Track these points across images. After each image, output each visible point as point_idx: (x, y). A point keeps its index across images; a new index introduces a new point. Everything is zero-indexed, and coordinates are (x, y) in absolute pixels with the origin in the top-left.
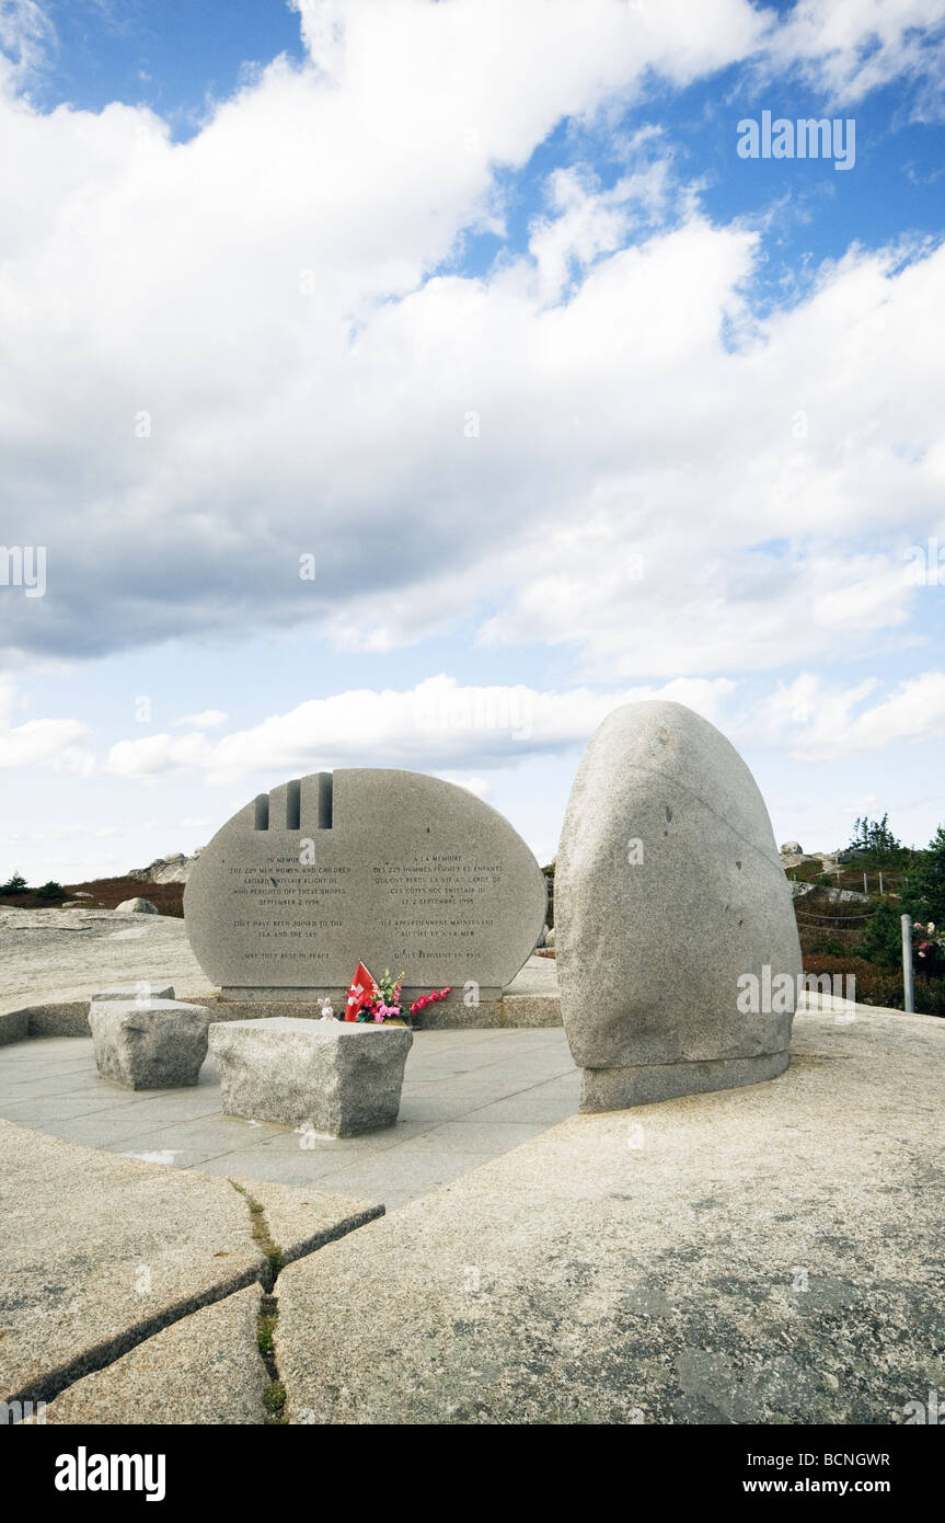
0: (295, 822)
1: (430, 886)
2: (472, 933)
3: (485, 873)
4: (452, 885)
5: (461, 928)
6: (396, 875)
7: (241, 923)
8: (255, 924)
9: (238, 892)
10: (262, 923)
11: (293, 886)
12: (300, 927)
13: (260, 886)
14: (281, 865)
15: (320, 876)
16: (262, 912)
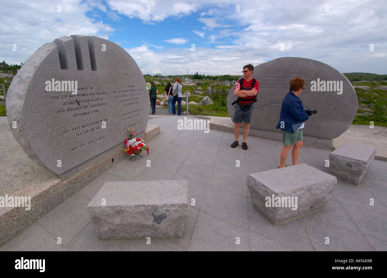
1: (129, 98)
2: (139, 114)
3: (139, 91)
4: (134, 97)
6: (121, 94)
7: (66, 131)
8: (73, 129)
9: (60, 112)
10: (77, 128)
11: (87, 104)
12: (93, 125)
13: (71, 106)
14: (79, 92)
15: (97, 97)
16: (76, 121)
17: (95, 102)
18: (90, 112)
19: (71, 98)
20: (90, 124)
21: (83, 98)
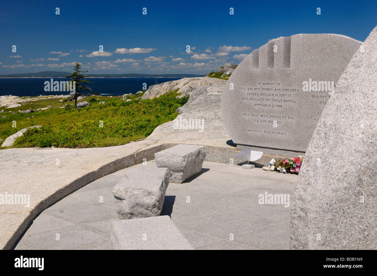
6: (324, 94)
8: (252, 115)
9: (244, 99)
10: (255, 115)
11: (270, 97)
12: (273, 118)
13: (254, 97)
14: (264, 87)
15: (283, 93)
16: (255, 110)
17: (280, 98)
18: (271, 105)
19: (255, 91)
20: (269, 116)
21: (267, 92)
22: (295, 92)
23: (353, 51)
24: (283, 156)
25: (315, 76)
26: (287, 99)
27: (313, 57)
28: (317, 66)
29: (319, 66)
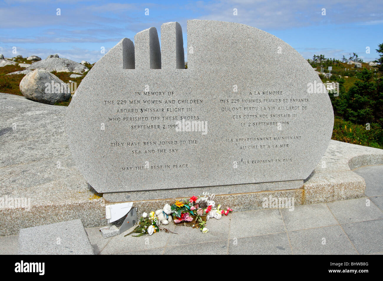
0: (156, 62)
1: (260, 113)
2: (287, 145)
3: (297, 104)
4: (276, 112)
5: (281, 142)
6: (237, 105)
7: (117, 144)
8: (128, 144)
9: (113, 119)
10: (134, 144)
11: (158, 114)
12: (165, 145)
13: (130, 115)
14: (147, 98)
15: (179, 106)
16: (134, 135)
17: (174, 114)
18: (162, 126)
19: (132, 105)
20: (158, 143)
21: (152, 106)
22: (198, 105)
23: (271, 48)
24: (183, 198)
25: (224, 80)
26: (185, 115)
27: (220, 53)
28: (227, 67)
29: (229, 67)
